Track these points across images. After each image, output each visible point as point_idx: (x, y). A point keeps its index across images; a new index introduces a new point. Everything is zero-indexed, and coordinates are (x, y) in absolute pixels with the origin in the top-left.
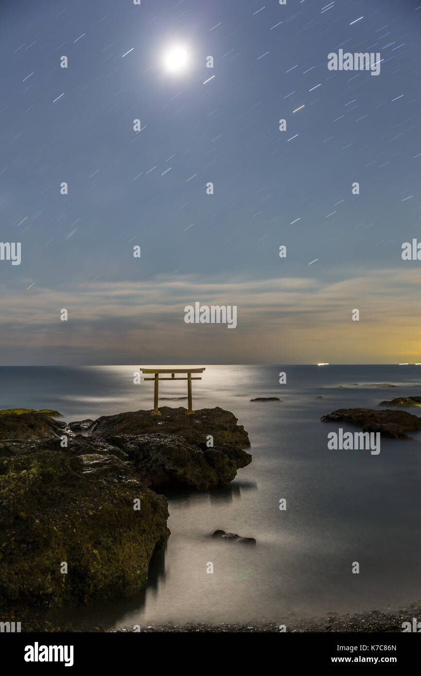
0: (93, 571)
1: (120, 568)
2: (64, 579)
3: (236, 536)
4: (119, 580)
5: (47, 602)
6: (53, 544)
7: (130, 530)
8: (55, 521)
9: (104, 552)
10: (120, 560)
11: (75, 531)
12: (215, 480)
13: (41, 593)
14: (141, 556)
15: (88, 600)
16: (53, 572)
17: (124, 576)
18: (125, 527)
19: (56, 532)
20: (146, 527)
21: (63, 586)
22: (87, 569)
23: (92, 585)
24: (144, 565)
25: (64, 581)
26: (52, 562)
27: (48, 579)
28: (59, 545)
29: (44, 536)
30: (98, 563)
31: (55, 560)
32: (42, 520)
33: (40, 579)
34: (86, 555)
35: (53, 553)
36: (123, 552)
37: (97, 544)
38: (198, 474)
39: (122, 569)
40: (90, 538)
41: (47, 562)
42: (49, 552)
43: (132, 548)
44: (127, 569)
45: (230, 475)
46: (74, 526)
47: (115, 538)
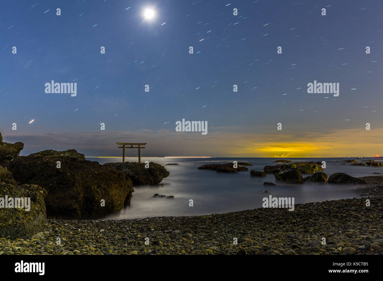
0: (97, 199)
1: (111, 199)
2: (82, 202)
3: (165, 196)
4: (110, 205)
5: (73, 213)
6: (77, 185)
7: (115, 184)
8: (78, 175)
9: (103, 191)
10: (110, 195)
11: (88, 180)
12: (153, 181)
13: (70, 208)
14: (121, 196)
15: (94, 213)
16: (76, 198)
17: (112, 203)
18: (113, 182)
19: (78, 179)
20: (123, 184)
21: (81, 205)
22: (94, 197)
23: (96, 206)
24: (122, 200)
25: (82, 203)
26: (76, 193)
27: (74, 202)
28: (79, 186)
29: (72, 181)
30: (99, 195)
31: (77, 193)
32: (71, 174)
33: (69, 202)
34: (93, 191)
35: (76, 189)
36: (112, 192)
37: (99, 187)
38: (145, 178)
39: (112, 199)
40: (96, 184)
41: (74, 193)
42: (74, 189)
43: (116, 191)
44: (114, 200)
45: (160, 179)
46: (87, 177)
47: (108, 185)
